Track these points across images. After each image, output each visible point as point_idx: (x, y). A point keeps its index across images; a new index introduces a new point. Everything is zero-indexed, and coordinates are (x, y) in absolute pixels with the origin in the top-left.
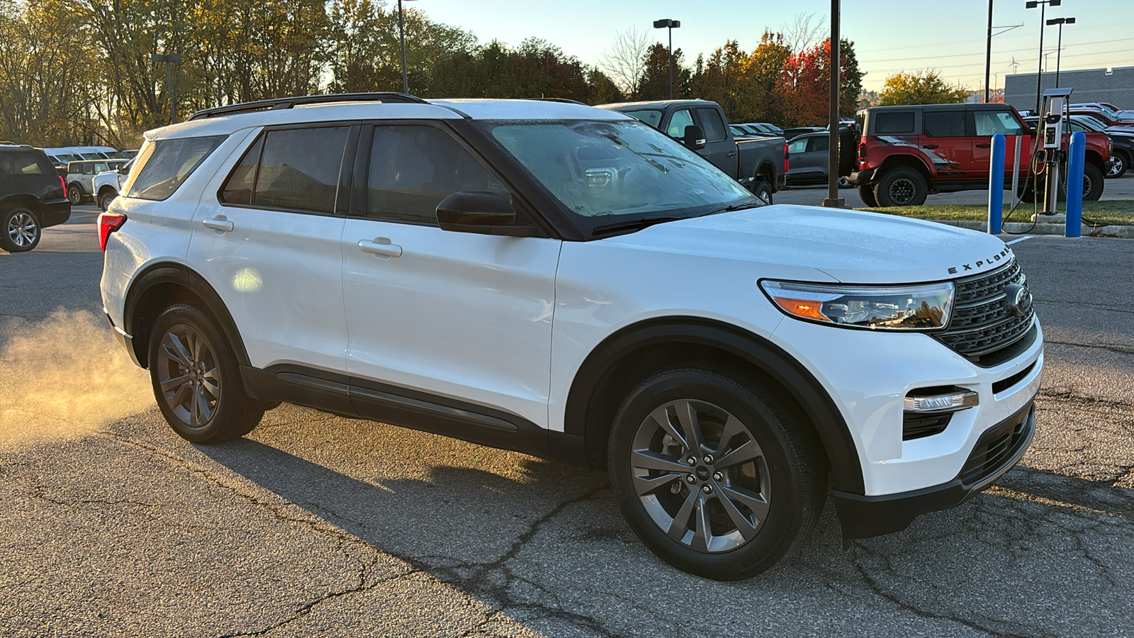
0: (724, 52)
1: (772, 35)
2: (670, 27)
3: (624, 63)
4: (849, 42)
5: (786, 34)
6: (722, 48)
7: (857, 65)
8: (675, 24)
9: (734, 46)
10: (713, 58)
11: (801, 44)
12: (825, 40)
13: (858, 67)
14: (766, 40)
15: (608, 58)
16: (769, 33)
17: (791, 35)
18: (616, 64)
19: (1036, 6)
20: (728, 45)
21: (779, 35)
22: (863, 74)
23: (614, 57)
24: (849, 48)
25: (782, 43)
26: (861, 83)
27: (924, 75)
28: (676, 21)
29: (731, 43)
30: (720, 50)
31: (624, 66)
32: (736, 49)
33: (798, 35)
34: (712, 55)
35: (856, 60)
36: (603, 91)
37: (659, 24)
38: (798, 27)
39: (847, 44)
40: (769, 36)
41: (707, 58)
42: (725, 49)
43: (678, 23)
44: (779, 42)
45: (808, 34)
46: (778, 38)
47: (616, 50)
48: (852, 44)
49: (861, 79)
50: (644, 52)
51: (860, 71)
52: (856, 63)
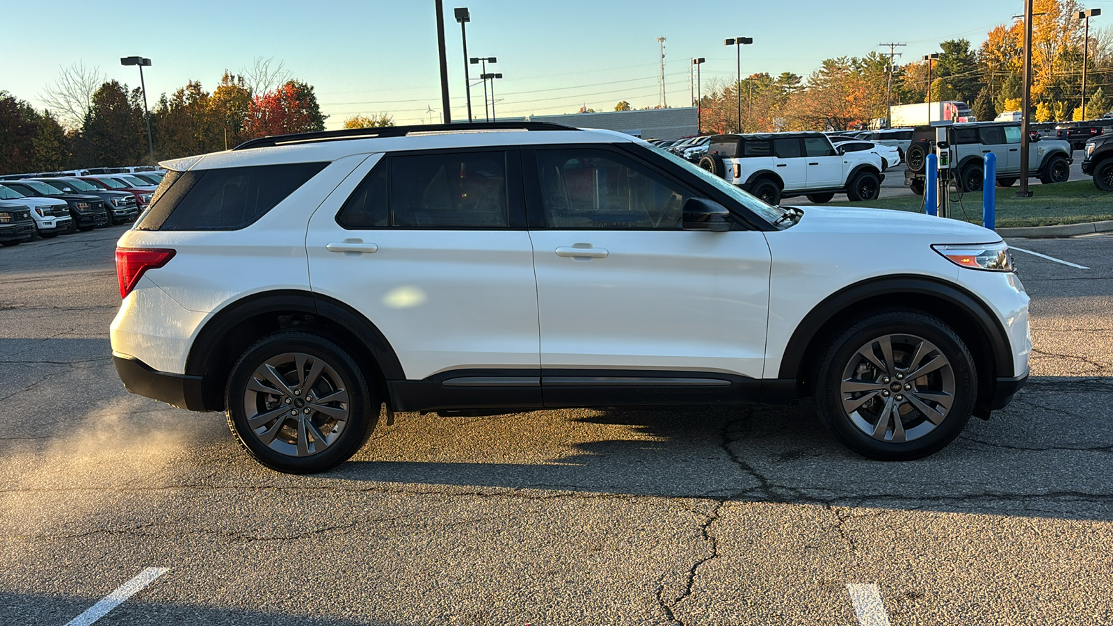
0: (186, 92)
1: (233, 77)
2: (141, 65)
3: (72, 100)
4: (309, 86)
5: (246, 77)
6: (185, 89)
7: (318, 108)
8: (146, 62)
9: (197, 86)
10: (175, 98)
11: (262, 86)
12: (285, 83)
13: (319, 110)
14: (227, 82)
15: (53, 94)
16: (229, 75)
17: (250, 78)
18: (61, 100)
19: (478, 62)
20: (190, 86)
21: (239, 78)
22: (326, 117)
23: (60, 94)
24: (309, 92)
25: (243, 86)
26: (324, 125)
27: (379, 119)
28: (147, 59)
29: (193, 84)
30: (183, 91)
31: (72, 103)
32: (199, 90)
33: (258, 78)
34: (174, 95)
35: (317, 103)
36: (51, 130)
37: (127, 61)
38: (257, 70)
39: (307, 88)
40: (230, 78)
41: (169, 97)
42: (187, 89)
43: (148, 61)
44: (241, 84)
45: (268, 77)
46: (239, 80)
47: (62, 86)
48: (312, 88)
49: (324, 121)
50: (97, 87)
51: (322, 114)
52: (317, 106)
